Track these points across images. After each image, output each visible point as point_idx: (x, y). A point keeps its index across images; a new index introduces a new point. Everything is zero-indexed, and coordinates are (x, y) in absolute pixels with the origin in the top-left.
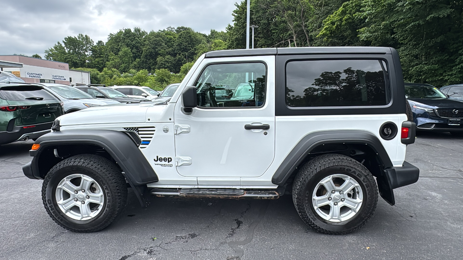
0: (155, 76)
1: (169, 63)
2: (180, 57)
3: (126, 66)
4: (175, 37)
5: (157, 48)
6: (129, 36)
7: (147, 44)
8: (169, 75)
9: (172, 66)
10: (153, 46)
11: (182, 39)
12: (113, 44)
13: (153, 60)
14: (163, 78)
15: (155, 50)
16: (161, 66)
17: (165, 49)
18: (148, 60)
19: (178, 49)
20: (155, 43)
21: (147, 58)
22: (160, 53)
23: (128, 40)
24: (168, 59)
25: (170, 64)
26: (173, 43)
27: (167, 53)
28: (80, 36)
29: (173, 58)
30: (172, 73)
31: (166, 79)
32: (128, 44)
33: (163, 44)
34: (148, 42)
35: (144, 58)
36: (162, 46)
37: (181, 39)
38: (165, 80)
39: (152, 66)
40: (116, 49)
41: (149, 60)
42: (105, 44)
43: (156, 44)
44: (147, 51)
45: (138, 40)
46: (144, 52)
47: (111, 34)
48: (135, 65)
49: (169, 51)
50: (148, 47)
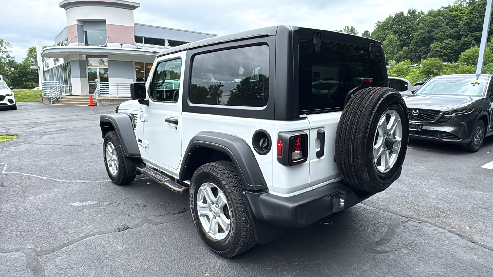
0: (421, 67)
1: (447, 49)
2: (466, 39)
3: (389, 56)
4: (465, 13)
5: (433, 31)
6: (399, 21)
7: (420, 28)
8: (441, 66)
9: (452, 53)
10: (427, 29)
11: (474, 14)
12: (378, 33)
13: (426, 47)
14: (430, 69)
15: (431, 34)
16: (435, 53)
17: (444, 32)
18: (418, 48)
19: (464, 29)
20: (431, 25)
21: (417, 46)
22: (437, 37)
23: (397, 26)
24: (448, 44)
25: (449, 51)
26: (458, 21)
27: (447, 36)
28: (346, 28)
29: (455, 42)
30: (445, 63)
31: (435, 71)
32: (397, 30)
33: (444, 25)
34: (423, 25)
35: (414, 45)
36: (441, 27)
37: (472, 15)
38: (433, 72)
39: (423, 55)
40: (381, 38)
41: (420, 47)
42: (370, 34)
43: (433, 26)
44: (418, 36)
45: (409, 24)
46: (414, 38)
47: (379, 22)
48: (400, 55)
49: (451, 33)
50: (420, 31)
